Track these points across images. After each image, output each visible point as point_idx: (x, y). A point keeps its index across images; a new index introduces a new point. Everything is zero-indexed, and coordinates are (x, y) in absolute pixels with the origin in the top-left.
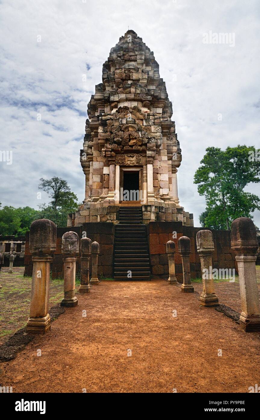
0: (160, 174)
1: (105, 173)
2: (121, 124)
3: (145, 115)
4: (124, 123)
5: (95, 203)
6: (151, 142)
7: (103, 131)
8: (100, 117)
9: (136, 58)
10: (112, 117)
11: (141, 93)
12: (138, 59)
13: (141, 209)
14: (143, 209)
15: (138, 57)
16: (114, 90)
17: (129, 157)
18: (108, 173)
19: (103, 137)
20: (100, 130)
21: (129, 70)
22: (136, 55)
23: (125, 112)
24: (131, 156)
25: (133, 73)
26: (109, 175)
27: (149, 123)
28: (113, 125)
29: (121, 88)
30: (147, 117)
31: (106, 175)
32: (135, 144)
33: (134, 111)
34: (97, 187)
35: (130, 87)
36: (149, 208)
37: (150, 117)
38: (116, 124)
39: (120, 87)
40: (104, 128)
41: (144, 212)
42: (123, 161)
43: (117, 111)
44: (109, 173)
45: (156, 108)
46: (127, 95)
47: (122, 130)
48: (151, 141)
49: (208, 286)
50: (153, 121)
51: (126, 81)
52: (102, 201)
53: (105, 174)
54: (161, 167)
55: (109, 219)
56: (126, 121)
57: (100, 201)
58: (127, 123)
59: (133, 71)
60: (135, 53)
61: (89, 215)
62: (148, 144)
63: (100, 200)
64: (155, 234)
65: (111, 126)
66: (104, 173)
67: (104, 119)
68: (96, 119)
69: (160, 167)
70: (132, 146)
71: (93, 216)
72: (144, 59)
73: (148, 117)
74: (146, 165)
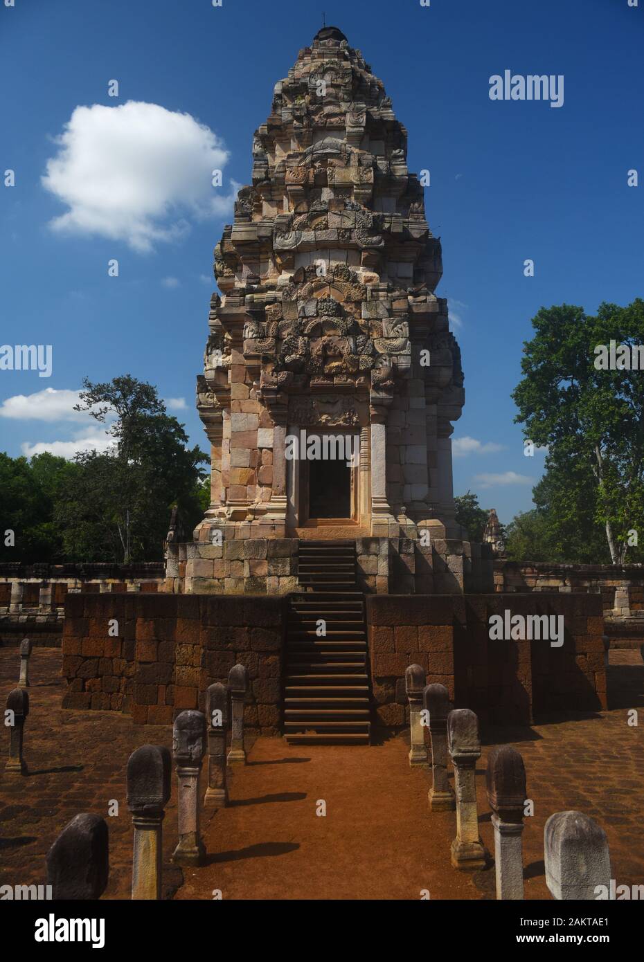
0: (406, 445)
1: (261, 446)
2: (303, 318)
3: (366, 289)
4: (312, 314)
5: (238, 524)
6: (381, 365)
7: (255, 336)
8: (248, 296)
9: (344, 121)
10: (279, 294)
11: (355, 228)
12: (349, 124)
13: (353, 548)
14: (359, 549)
15: (349, 119)
16: (284, 220)
17: (323, 403)
18: (271, 446)
19: (256, 349)
20: (249, 332)
21: (324, 158)
22: (344, 114)
23: (312, 282)
24: (328, 402)
25: (334, 167)
26: (271, 449)
27: (377, 313)
28: (282, 319)
29: (304, 213)
30: (372, 296)
31: (264, 450)
32: (339, 371)
33: (337, 279)
34: (241, 480)
35: (326, 211)
36: (373, 546)
37: (381, 293)
38: (290, 316)
39: (302, 210)
40: (258, 325)
41: (361, 554)
42: (309, 415)
43: (291, 279)
44: (273, 444)
45: (397, 262)
46: (319, 232)
47: (306, 332)
48: (381, 363)
49: (466, 826)
50: (387, 305)
51: (316, 189)
52: (254, 519)
53: (261, 449)
54: (407, 426)
55: (273, 572)
56: (315, 310)
57: (250, 521)
58: (318, 315)
59: (335, 162)
60: (339, 106)
61: (222, 558)
62: (373, 371)
63: (250, 517)
64: (385, 627)
65: (278, 321)
66: (259, 444)
67: (260, 301)
68: (237, 299)
69: (405, 429)
70: (330, 376)
71: (232, 561)
72: (364, 124)
73: (374, 293)
74: (369, 425)
